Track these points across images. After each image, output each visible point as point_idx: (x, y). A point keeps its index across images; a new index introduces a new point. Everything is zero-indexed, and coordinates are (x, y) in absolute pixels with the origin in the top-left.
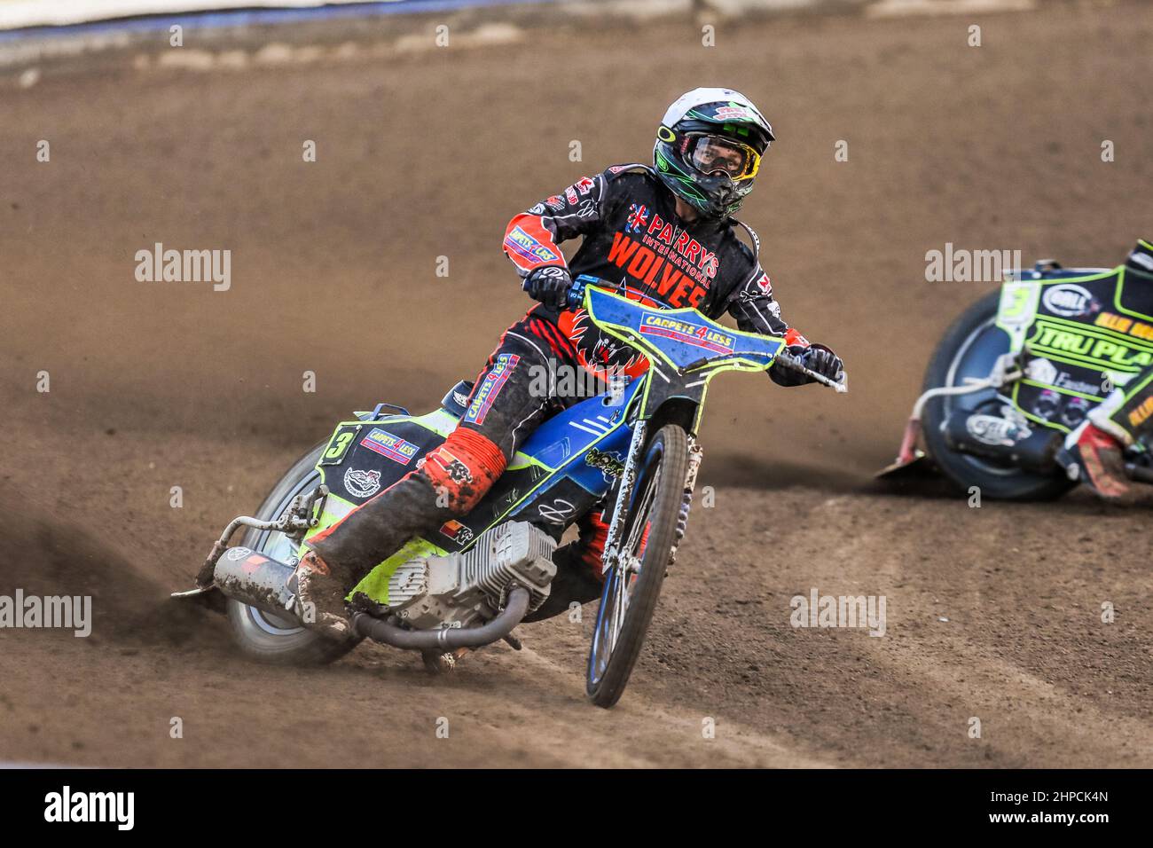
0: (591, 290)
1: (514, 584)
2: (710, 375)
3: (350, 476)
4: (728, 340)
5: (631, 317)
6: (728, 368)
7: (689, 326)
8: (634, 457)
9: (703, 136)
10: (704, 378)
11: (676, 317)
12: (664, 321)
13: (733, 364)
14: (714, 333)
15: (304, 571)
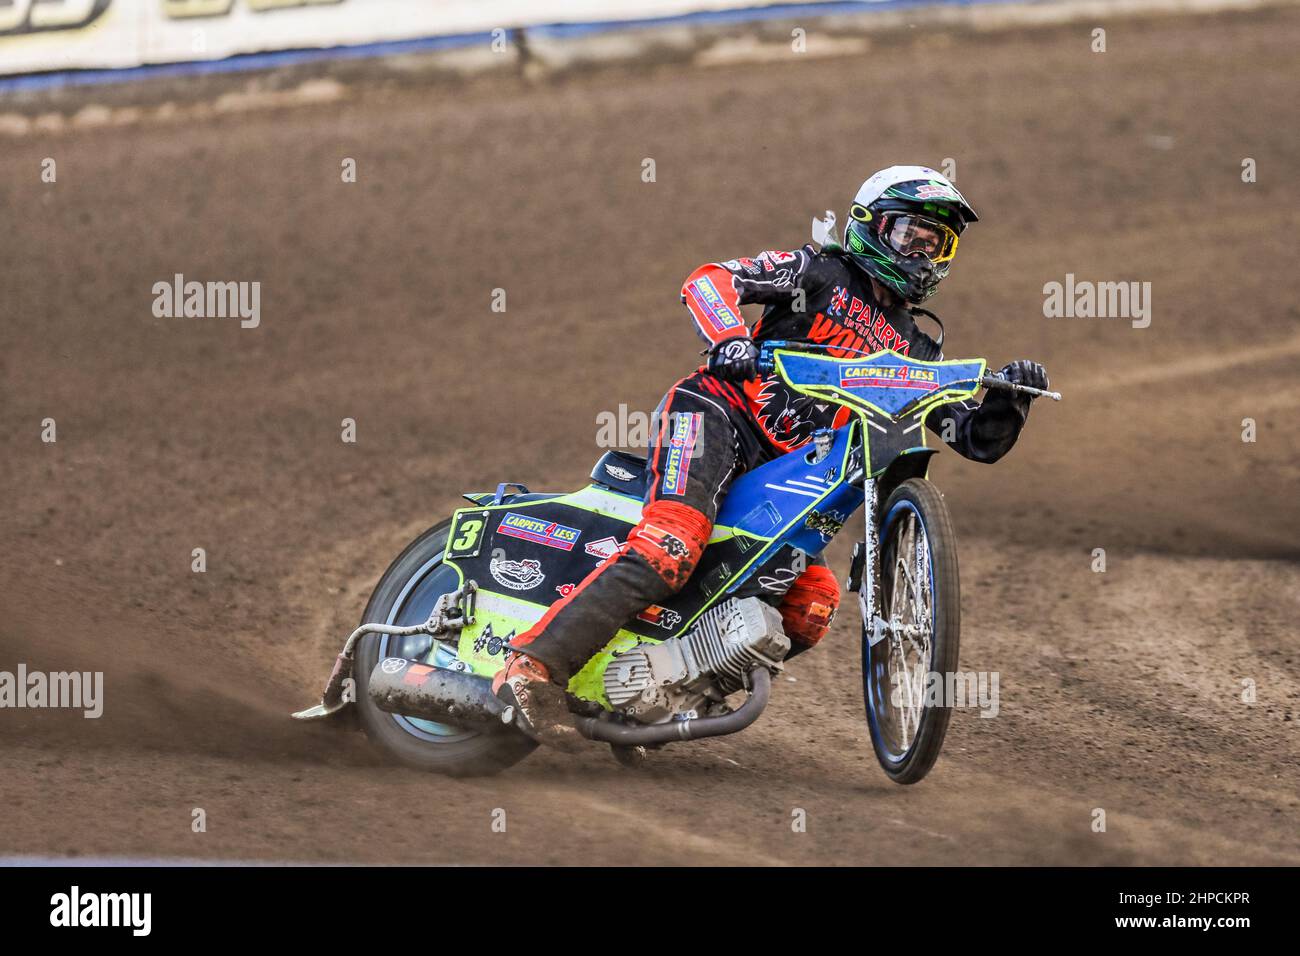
0: (780, 355)
1: (754, 664)
2: (924, 415)
3: (498, 566)
4: (931, 374)
5: (827, 374)
6: (939, 403)
7: (889, 369)
8: (872, 518)
9: (902, 216)
10: (919, 419)
11: (873, 363)
12: (863, 370)
13: (942, 398)
14: (915, 370)
15: (518, 680)
